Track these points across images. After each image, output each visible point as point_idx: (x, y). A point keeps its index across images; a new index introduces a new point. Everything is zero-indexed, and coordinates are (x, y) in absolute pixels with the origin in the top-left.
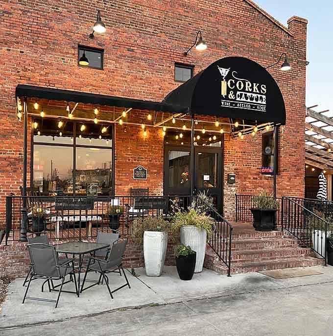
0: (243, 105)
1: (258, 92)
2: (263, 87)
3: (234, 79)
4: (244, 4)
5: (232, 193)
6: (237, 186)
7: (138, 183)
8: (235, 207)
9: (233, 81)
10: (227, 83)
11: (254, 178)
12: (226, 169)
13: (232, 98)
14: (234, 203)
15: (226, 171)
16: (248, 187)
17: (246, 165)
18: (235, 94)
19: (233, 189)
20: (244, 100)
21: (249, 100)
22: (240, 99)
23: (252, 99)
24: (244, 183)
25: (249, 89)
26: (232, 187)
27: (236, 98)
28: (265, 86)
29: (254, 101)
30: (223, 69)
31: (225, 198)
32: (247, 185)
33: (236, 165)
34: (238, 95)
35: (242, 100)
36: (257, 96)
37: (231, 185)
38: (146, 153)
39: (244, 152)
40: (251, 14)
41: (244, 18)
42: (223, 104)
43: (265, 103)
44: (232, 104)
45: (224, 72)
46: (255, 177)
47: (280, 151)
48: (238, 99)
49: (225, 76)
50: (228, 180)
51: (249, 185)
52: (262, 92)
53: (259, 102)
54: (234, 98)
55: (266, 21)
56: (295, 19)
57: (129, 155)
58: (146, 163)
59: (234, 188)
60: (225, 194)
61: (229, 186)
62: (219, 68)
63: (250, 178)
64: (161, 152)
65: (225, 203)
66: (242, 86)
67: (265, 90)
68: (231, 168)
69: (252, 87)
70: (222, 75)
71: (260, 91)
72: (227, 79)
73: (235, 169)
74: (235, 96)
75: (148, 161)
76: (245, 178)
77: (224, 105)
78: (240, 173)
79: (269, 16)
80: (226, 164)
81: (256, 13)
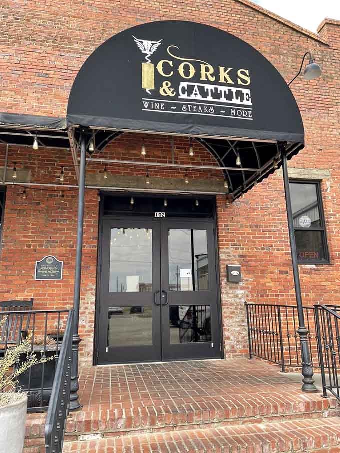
0: (195, 107)
1: (230, 82)
2: (243, 73)
3: (171, 59)
4: (238, 6)
5: (238, 300)
6: (248, 288)
7: (44, 286)
8: (247, 328)
9: (171, 63)
10: (156, 66)
11: (281, 272)
12: (222, 256)
13: (170, 93)
14: (243, 321)
15: (224, 260)
16: (270, 289)
17: (263, 249)
18: (175, 86)
19: (240, 292)
20: (199, 97)
21: (210, 98)
22: (189, 95)
23: (217, 95)
24: (262, 281)
25: (210, 77)
26: (236, 288)
27: (178, 94)
28: (247, 72)
29: (223, 100)
30: (145, 42)
31: (226, 311)
32: (267, 284)
33: (243, 249)
34: (183, 88)
35: (193, 97)
36: (229, 90)
37: (235, 285)
38: (64, 233)
39: (257, 226)
40: (251, 18)
41: (239, 24)
42: (146, 106)
43: (250, 103)
44: (168, 106)
45: (148, 47)
46: (283, 269)
47: (328, 222)
48: (184, 96)
49: (149, 54)
50: (228, 276)
51: (271, 284)
52: (240, 82)
53: (235, 101)
54: (172, 95)
55: (277, 26)
56: (328, 22)
57: (30, 237)
58: (63, 250)
59: (243, 291)
60: (224, 302)
61: (231, 288)
62: (137, 40)
63: (272, 272)
64: (92, 230)
65: (226, 321)
66: (193, 71)
67: (248, 80)
68: (232, 253)
69: (216, 74)
70: (143, 52)
71: (236, 82)
72: (155, 59)
73: (241, 256)
74: (177, 90)
75: (66, 246)
76: (263, 271)
77: (149, 107)
78: (253, 263)
79: (282, 19)
80: (223, 248)
81: (259, 17)
